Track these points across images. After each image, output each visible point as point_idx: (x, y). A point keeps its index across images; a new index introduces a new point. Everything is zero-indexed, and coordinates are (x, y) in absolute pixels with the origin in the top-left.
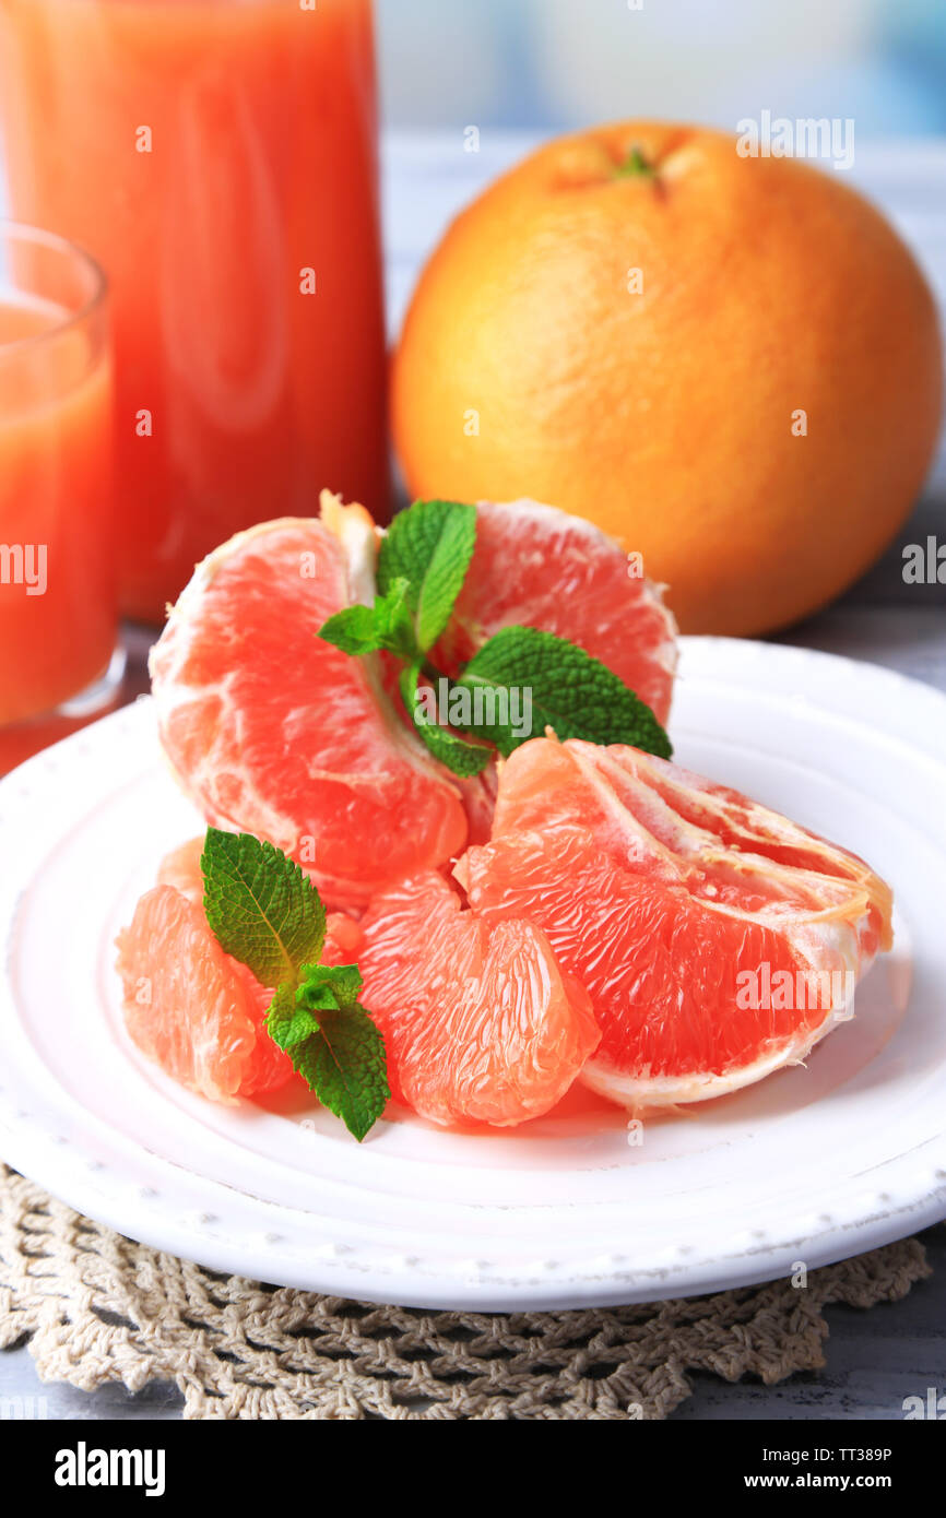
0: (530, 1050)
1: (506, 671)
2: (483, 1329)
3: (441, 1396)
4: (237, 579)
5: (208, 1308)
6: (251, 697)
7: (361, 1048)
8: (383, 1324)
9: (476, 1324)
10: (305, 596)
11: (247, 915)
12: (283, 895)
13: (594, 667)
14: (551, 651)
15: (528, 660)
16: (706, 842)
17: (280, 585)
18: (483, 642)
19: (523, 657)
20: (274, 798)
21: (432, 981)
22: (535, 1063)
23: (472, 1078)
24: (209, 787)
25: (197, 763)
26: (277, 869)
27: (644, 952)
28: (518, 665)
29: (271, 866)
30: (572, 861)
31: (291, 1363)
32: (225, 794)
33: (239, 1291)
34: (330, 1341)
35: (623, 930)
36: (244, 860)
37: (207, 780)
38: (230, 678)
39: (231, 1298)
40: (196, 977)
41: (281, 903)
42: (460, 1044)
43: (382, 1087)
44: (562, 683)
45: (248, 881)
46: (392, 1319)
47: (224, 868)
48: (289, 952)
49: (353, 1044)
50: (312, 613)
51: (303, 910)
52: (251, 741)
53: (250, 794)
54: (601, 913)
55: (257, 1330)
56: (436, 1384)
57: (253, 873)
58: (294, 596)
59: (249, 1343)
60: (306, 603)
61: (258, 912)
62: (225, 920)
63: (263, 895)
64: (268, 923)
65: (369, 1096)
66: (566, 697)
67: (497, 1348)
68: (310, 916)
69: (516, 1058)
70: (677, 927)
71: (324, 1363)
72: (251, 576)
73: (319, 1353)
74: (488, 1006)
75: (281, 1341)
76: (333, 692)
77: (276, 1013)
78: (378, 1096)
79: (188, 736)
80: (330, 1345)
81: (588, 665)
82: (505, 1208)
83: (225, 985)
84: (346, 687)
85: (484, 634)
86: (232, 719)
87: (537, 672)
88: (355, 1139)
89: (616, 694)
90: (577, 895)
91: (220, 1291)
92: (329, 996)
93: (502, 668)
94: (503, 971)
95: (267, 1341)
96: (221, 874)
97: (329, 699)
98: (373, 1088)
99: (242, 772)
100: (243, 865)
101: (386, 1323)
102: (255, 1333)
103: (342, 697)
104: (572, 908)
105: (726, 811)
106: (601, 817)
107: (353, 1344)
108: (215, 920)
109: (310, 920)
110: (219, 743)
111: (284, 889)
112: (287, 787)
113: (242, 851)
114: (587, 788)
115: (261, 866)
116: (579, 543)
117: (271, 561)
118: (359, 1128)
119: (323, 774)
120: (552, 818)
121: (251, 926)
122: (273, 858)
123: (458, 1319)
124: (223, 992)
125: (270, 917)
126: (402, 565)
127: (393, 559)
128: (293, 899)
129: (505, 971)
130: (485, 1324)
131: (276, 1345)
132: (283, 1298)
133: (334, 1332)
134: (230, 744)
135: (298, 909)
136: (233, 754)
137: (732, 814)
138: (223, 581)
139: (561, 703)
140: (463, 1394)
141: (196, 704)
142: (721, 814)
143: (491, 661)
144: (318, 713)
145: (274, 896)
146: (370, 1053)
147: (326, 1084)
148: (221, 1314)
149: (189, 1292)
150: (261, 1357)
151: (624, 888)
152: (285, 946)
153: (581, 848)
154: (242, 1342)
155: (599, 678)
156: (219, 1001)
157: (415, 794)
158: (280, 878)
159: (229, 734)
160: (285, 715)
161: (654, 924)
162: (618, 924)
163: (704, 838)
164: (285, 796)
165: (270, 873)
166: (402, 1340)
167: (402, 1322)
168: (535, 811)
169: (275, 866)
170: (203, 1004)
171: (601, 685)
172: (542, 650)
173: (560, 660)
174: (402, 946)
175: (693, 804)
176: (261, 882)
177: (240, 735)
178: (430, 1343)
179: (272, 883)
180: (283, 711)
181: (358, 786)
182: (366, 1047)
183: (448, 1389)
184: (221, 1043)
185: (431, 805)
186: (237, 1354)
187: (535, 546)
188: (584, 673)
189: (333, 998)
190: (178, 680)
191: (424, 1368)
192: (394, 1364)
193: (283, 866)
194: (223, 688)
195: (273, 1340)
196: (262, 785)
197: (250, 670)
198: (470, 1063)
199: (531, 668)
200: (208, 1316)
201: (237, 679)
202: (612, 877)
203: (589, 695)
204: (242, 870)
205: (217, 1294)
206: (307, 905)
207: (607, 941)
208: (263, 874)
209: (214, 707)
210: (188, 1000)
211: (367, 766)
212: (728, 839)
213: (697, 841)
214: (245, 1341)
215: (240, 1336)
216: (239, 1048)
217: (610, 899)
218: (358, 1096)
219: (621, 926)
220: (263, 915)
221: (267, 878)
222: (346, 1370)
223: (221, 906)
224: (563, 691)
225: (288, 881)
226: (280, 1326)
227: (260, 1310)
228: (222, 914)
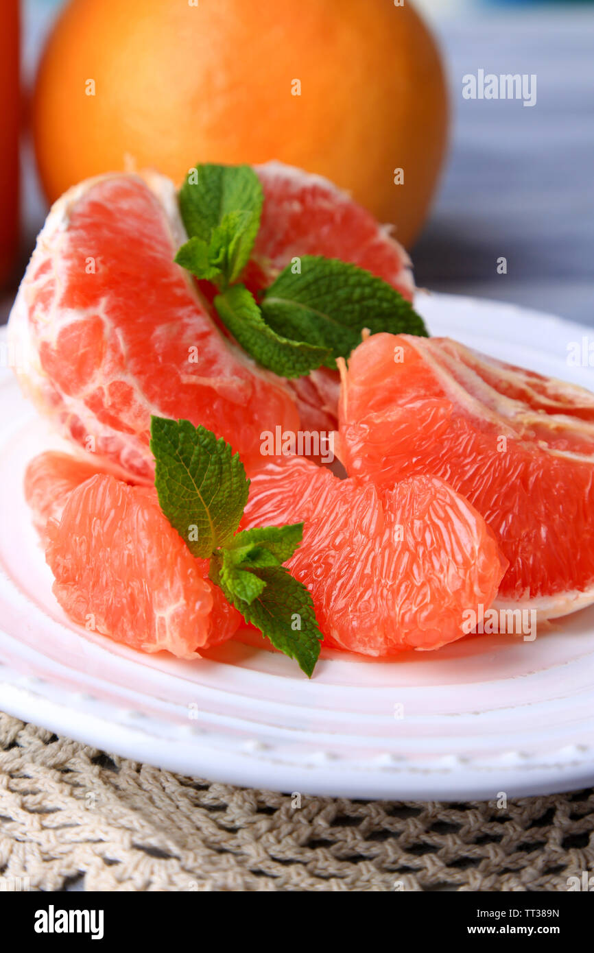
0: (470, 578)
1: (304, 292)
2: (460, 821)
3: (459, 880)
4: (88, 220)
5: (223, 835)
6: (123, 315)
7: (291, 599)
8: (376, 828)
9: (454, 818)
10: (144, 235)
11: (187, 491)
12: (216, 472)
13: (376, 285)
14: (339, 274)
15: (321, 282)
16: (519, 410)
17: (121, 225)
18: (274, 273)
19: (316, 280)
20: (157, 401)
21: (335, 538)
22: (476, 589)
23: (415, 609)
24: (103, 394)
25: (90, 374)
26: (211, 449)
27: (507, 496)
28: (313, 288)
29: (205, 447)
30: (435, 428)
31: (317, 872)
32: (117, 400)
33: (243, 817)
34: (341, 848)
35: (488, 479)
36: (183, 443)
37: (100, 389)
38: (104, 302)
39: (238, 824)
40: (155, 549)
41: (213, 480)
42: (390, 583)
43: (314, 631)
44: (349, 300)
45: (187, 461)
46: (382, 823)
47: (168, 451)
48: (215, 524)
49: (283, 596)
50: (151, 248)
51: (231, 484)
52: (133, 354)
53: (139, 398)
54: (466, 468)
55: (278, 848)
56: (452, 870)
57: (191, 454)
58: (136, 235)
59: (274, 859)
60: (146, 241)
61: (195, 490)
62: (170, 497)
63: (198, 474)
64: (201, 498)
65: (306, 638)
66: (352, 312)
67: (480, 835)
68: (237, 490)
69: (458, 584)
70: (532, 474)
71: (348, 867)
72: (97, 218)
73: (340, 859)
74: (408, 550)
75: (302, 853)
76: (182, 312)
77: (229, 573)
78: (313, 638)
79: (82, 351)
80: (344, 851)
81: (370, 284)
82: (477, 713)
83: (178, 553)
84: (191, 308)
85: (273, 267)
86: (115, 336)
87: (327, 292)
88: (306, 676)
89: (395, 306)
90: (444, 455)
91: (225, 819)
92: (267, 555)
93: (301, 290)
94: (419, 519)
95: (290, 855)
96: (166, 458)
97: (180, 318)
98: (306, 632)
99: (130, 380)
100: (182, 448)
101: (378, 827)
102: (275, 850)
103: (189, 316)
104: (441, 467)
105: (528, 384)
106: (441, 394)
107: (362, 847)
108: (164, 497)
109: (237, 493)
110: (109, 355)
111: (217, 467)
112: (167, 392)
113: (181, 435)
114: (428, 371)
115: (197, 448)
116: (325, 195)
117: (110, 206)
118: (309, 667)
119: (194, 379)
120: (401, 397)
121: (190, 502)
122: (207, 440)
123: (435, 816)
124: (179, 559)
125: (203, 493)
126: (200, 212)
127: (192, 208)
128: (224, 475)
129: (421, 518)
130: (461, 817)
131: (299, 857)
132: (284, 818)
133: (340, 841)
134: (118, 356)
135: (228, 484)
136: (121, 363)
137: (534, 386)
138: (78, 223)
139: (348, 317)
140: (479, 876)
141: (85, 323)
142: (524, 387)
143: (289, 286)
144: (175, 330)
145: (207, 474)
146: (300, 603)
147: (274, 632)
148: (236, 838)
149: (199, 824)
150: (292, 869)
151: (482, 447)
152: (212, 518)
153: (443, 417)
154: (267, 859)
155: (379, 294)
156: (178, 568)
157: (260, 394)
158: (213, 458)
159: (115, 348)
160: (151, 332)
161: (513, 473)
162: (482, 477)
163: (518, 407)
164: (166, 398)
165: (205, 453)
166: (402, 838)
167: (391, 824)
168: (386, 393)
169: (209, 448)
170: (165, 571)
171: (381, 300)
172: (331, 274)
173: (346, 281)
174: (285, 515)
175: (501, 381)
176: (197, 462)
177: (123, 348)
178: (425, 838)
179: (207, 462)
180: (149, 329)
181: (220, 387)
182: (295, 598)
183: (464, 874)
184: (188, 604)
185: (273, 402)
186: (266, 870)
187: (291, 198)
188: (367, 290)
189: (272, 557)
190: (62, 305)
191: (435, 858)
192: (406, 860)
193: (216, 446)
194: (100, 309)
195: (297, 853)
196: (146, 389)
197: (118, 294)
198: (407, 598)
199: (323, 290)
200: (225, 841)
201: (109, 302)
202: (473, 438)
203: (369, 308)
204: (181, 453)
205: (223, 822)
206: (235, 480)
207: (476, 491)
208: (200, 454)
209: (97, 325)
210: (148, 569)
211: (220, 372)
212: (535, 407)
213: (511, 408)
214: (269, 858)
215: (263, 855)
216: (202, 607)
217: (472, 457)
218: (297, 640)
219: (486, 478)
220: (198, 492)
221: (202, 458)
222: (369, 871)
223: (167, 485)
224: (349, 307)
225: (220, 459)
226: (297, 840)
227: (270, 830)
228: (168, 492)
